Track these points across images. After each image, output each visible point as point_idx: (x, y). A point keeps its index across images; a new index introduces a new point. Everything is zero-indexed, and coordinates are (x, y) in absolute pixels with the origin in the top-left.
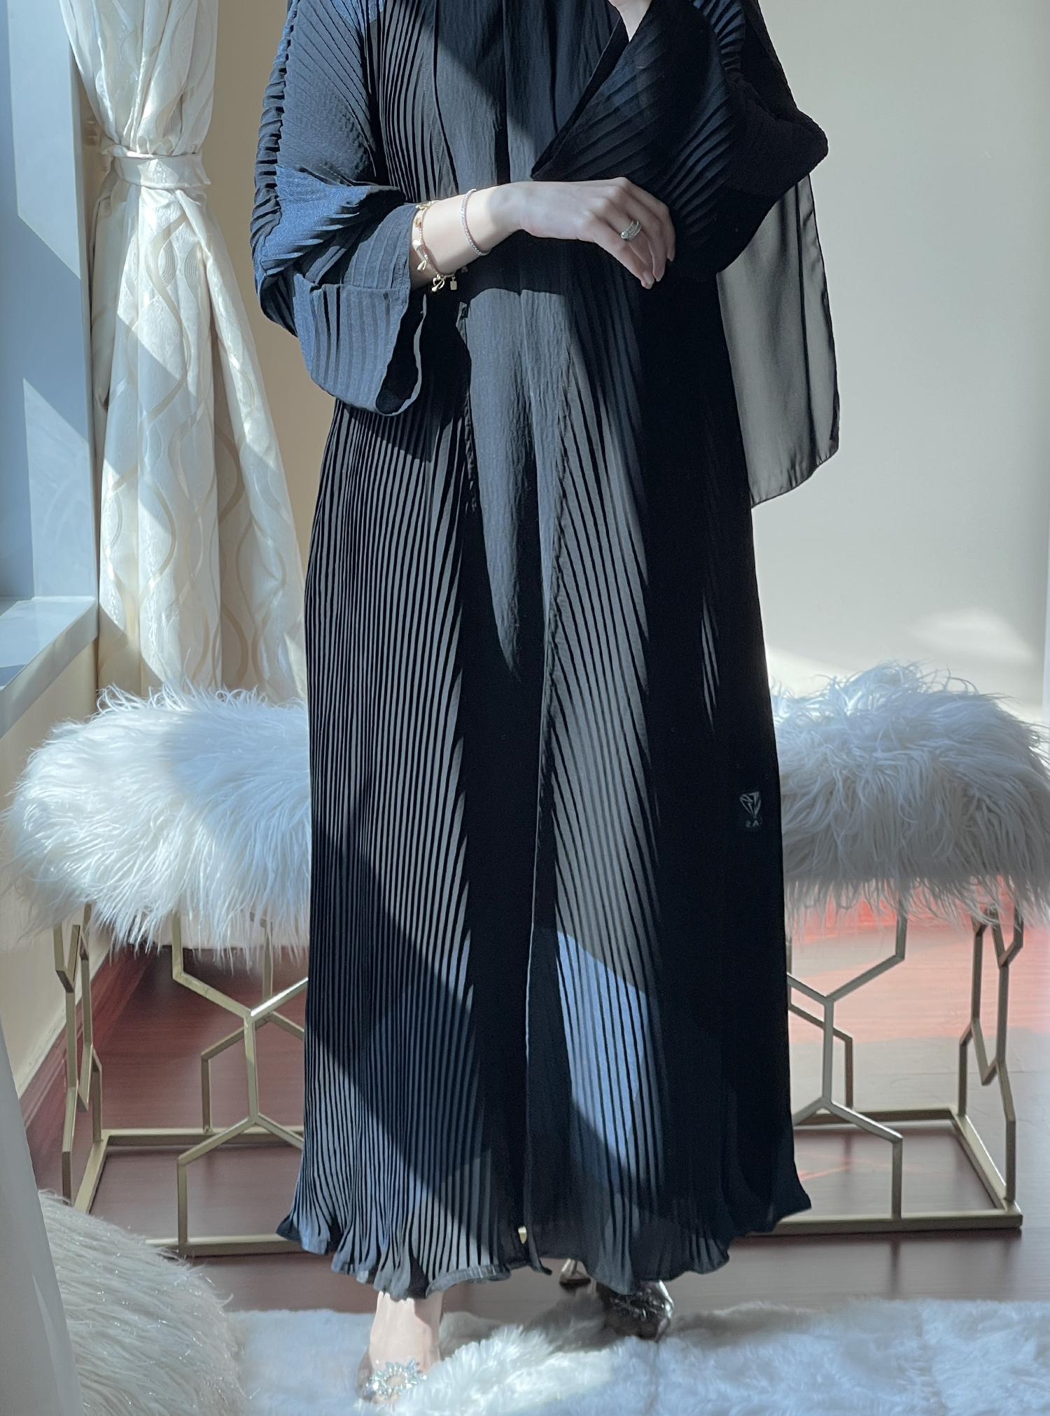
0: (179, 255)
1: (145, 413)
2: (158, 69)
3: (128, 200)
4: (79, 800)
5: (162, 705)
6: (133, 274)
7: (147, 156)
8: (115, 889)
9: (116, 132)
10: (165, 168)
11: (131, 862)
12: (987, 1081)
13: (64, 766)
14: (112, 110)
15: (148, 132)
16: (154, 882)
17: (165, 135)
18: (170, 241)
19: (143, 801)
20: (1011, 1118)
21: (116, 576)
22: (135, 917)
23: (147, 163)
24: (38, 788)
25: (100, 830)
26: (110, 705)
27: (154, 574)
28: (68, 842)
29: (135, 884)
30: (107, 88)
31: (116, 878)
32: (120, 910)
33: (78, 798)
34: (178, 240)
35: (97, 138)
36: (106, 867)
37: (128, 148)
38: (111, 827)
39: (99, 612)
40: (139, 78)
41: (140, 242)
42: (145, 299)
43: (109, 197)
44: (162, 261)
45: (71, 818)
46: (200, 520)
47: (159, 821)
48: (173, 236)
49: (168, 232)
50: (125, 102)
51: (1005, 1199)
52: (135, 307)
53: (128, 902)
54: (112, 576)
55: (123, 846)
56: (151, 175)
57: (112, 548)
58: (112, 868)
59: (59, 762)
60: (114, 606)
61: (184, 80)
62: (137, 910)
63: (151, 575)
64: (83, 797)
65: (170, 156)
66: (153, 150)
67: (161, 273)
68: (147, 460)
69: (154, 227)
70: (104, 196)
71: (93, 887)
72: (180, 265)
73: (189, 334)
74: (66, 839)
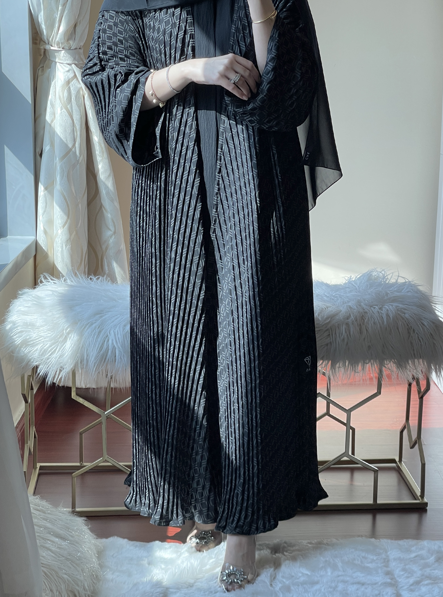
0: (73, 93)
1: (57, 159)
2: (66, 12)
3: (51, 68)
4: (34, 321)
5: (66, 282)
6: (53, 100)
7: (60, 49)
8: (48, 359)
9: (47, 39)
10: (67, 54)
11: (55, 348)
12: (412, 447)
13: (27, 307)
14: (45, 29)
15: (61, 40)
16: (65, 356)
17: (68, 40)
18: (69, 86)
19: (61, 322)
20: (423, 463)
21: (44, 228)
22: (57, 371)
23: (60, 52)
24: (16, 316)
25: (42, 334)
26: (44, 282)
27: (60, 228)
28: (28, 339)
29: (57, 357)
30: (44, 20)
31: (49, 354)
32: (50, 368)
33: (33, 320)
34: (72, 86)
35: (38, 42)
36: (45, 350)
37: (52, 46)
38: (47, 333)
39: (37, 243)
40: (57, 15)
41: (56, 86)
42: (58, 111)
43: (43, 67)
44: (66, 94)
45: (30, 328)
46: (80, 205)
47: (67, 331)
48: (70, 84)
49: (68, 82)
50: (51, 26)
51: (420, 496)
52: (54, 114)
53: (54, 365)
54: (42, 228)
55: (51, 341)
56: (61, 58)
57: (43, 216)
58: (47, 351)
59: (25, 305)
60: (43, 240)
61: (77, 17)
62: (57, 369)
63: (59, 228)
64: (35, 320)
65: (70, 49)
66: (62, 47)
67: (65, 100)
68: (58, 178)
69: (63, 80)
70: (41, 66)
71: (39, 358)
72: (73, 97)
73: (77, 126)
74: (28, 337)
